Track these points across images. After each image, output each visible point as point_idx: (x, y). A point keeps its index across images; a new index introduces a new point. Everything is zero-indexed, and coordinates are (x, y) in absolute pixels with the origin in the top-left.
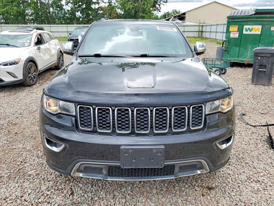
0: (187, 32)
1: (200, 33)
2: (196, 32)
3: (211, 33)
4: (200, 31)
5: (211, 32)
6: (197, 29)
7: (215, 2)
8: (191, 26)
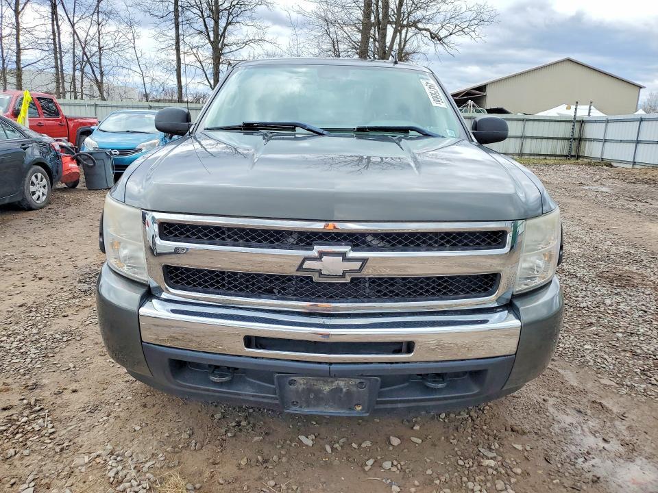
0: (532, 138)
1: (575, 144)
2: (560, 142)
3: (607, 144)
4: (575, 139)
5: (606, 141)
6: (564, 130)
7: (569, 60)
8: (544, 121)
